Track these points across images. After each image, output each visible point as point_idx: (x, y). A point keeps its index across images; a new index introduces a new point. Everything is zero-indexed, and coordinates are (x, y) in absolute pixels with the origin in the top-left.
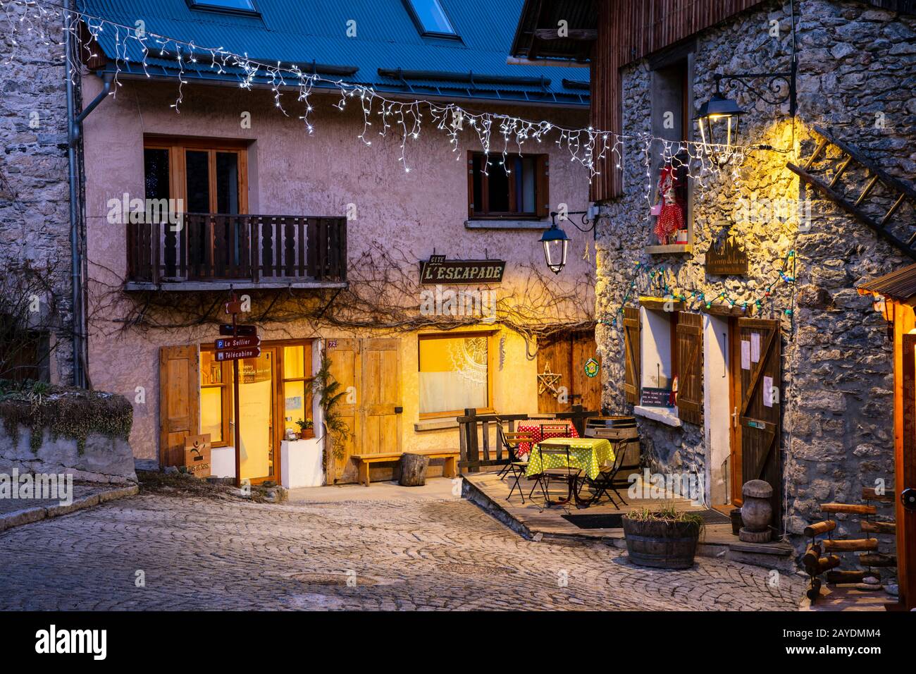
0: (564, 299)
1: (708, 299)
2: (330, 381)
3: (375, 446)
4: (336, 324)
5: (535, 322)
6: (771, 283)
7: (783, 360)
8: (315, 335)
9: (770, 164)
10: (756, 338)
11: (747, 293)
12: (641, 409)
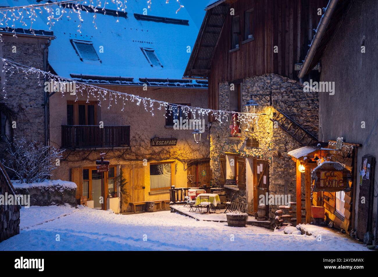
0: (196, 150)
1: (247, 153)
2: (123, 179)
3: (136, 200)
4: (125, 160)
5: (187, 158)
6: (265, 150)
7: (269, 171)
8: (118, 164)
9: (265, 118)
10: (261, 165)
11: (259, 152)
12: (225, 186)
